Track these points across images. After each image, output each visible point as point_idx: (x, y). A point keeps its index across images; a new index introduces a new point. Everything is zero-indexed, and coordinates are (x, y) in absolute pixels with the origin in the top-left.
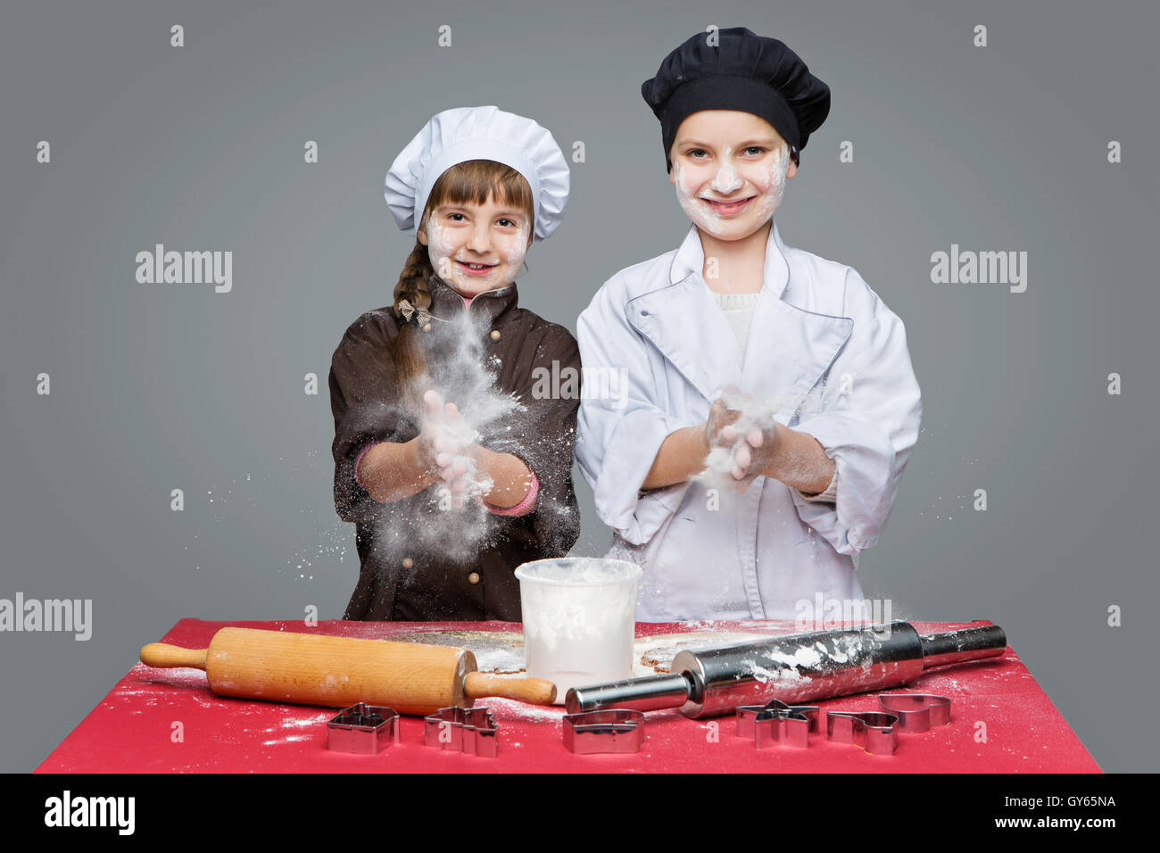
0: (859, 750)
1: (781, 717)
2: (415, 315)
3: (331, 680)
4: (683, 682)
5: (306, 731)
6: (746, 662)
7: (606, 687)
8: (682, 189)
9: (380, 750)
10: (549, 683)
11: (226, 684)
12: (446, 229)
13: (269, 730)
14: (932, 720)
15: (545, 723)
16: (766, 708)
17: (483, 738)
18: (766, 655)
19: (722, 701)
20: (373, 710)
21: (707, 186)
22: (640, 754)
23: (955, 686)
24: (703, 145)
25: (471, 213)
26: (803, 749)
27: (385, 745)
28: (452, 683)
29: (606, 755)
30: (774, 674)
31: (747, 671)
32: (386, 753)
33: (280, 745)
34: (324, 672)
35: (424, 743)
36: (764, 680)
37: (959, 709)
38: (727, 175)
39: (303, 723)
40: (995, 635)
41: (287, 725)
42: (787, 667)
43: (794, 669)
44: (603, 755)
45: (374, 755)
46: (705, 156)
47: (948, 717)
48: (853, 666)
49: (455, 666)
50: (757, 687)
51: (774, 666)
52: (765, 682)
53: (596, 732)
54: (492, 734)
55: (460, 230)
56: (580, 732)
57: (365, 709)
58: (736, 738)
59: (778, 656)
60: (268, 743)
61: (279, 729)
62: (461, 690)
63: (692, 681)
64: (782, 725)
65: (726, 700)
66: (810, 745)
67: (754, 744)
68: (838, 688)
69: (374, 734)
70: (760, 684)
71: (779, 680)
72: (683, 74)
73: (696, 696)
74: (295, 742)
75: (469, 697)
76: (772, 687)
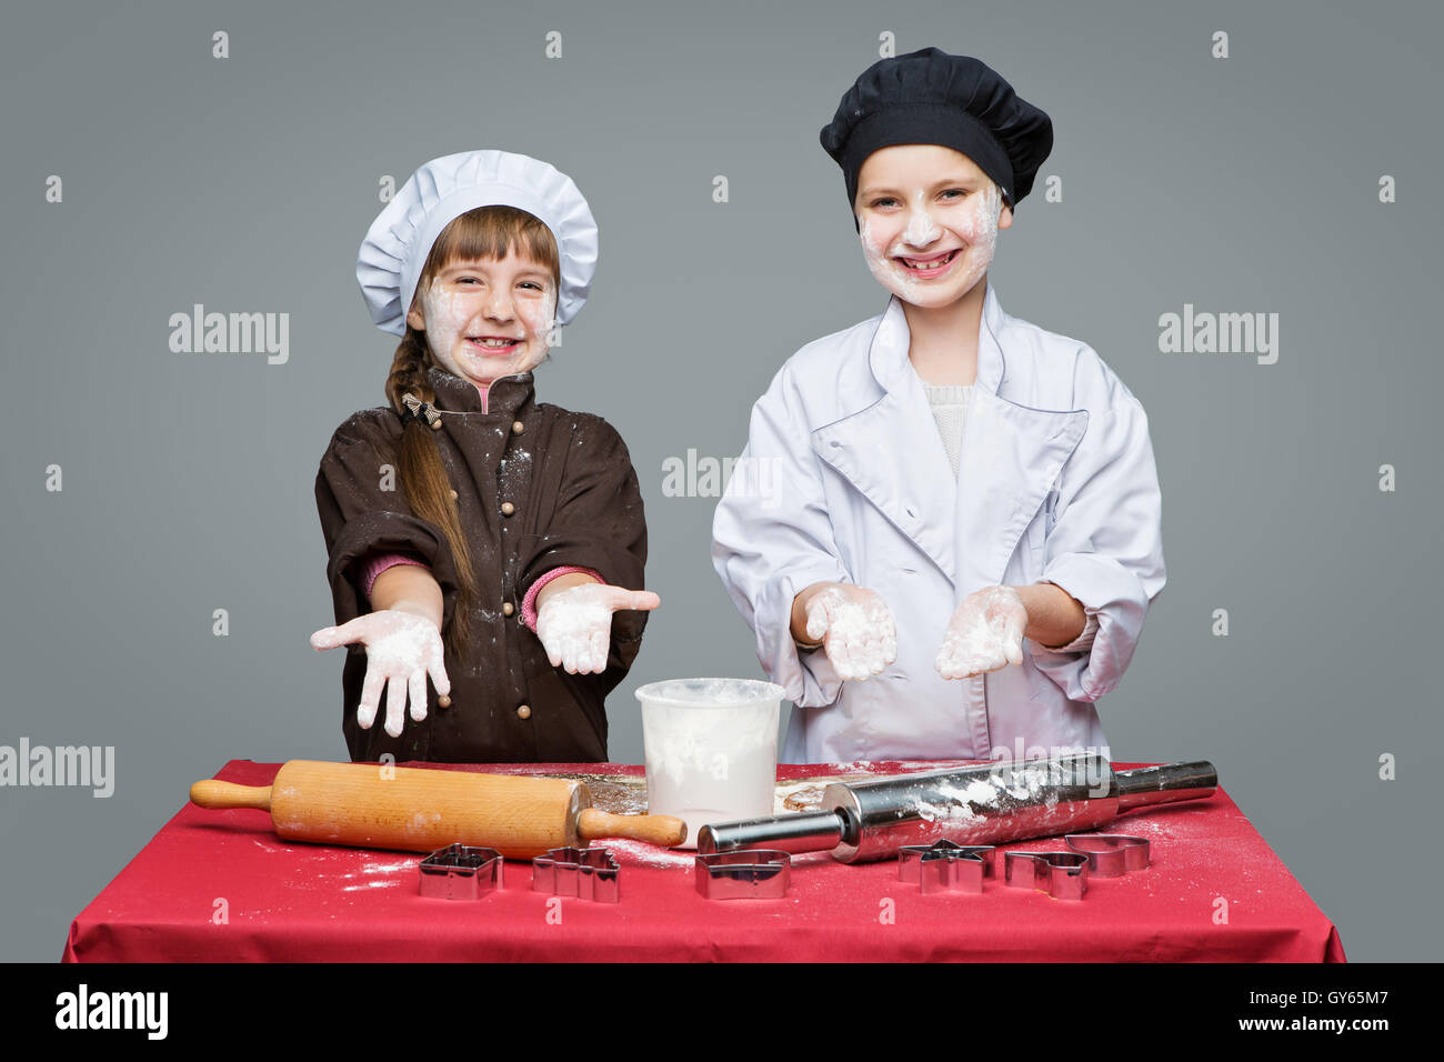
0: (1042, 895)
1: (951, 857)
2: (423, 409)
3: (420, 819)
4: (836, 821)
5: (391, 876)
6: (910, 797)
7: (745, 824)
8: (870, 247)
9: (480, 896)
10: (678, 820)
11: (293, 826)
12: (457, 294)
13: (348, 876)
14: (1127, 864)
15: (673, 868)
16: (934, 847)
17: (602, 882)
18: (933, 789)
19: (881, 842)
20: (470, 851)
21: (898, 239)
22: (786, 899)
23: (1156, 830)
24: (889, 191)
25: (487, 273)
26: (976, 894)
27: (486, 891)
28: (564, 820)
29: (747, 901)
30: (942, 812)
31: (910, 808)
32: (489, 899)
33: (362, 892)
34: (412, 810)
35: (532, 889)
36: (930, 818)
37: (1160, 853)
38: (922, 224)
39: (388, 869)
40: (1204, 774)
41: (369, 871)
42: (959, 803)
43: (966, 806)
44: (742, 901)
45: (474, 901)
46: (895, 204)
47: (1146, 862)
48: (1035, 804)
49: (567, 802)
50: (922, 826)
51: (942, 802)
52: (931, 820)
53: (735, 875)
54: (612, 876)
55: (474, 295)
56: (717, 875)
57: (462, 850)
58: (898, 883)
59: (947, 791)
60: (348, 889)
61: (360, 874)
62: (574, 831)
63: (846, 819)
64: (952, 866)
65: (885, 841)
66: (984, 890)
67: (919, 890)
68: (1018, 830)
69: (475, 878)
70: (926, 822)
71: (948, 819)
72: (861, 107)
73: (851, 838)
74: (380, 888)
75: (583, 838)
76: (940, 826)
